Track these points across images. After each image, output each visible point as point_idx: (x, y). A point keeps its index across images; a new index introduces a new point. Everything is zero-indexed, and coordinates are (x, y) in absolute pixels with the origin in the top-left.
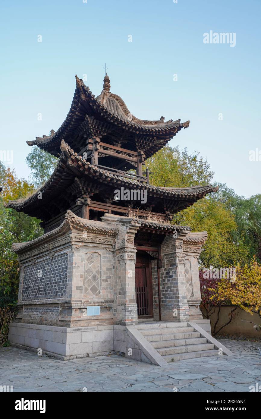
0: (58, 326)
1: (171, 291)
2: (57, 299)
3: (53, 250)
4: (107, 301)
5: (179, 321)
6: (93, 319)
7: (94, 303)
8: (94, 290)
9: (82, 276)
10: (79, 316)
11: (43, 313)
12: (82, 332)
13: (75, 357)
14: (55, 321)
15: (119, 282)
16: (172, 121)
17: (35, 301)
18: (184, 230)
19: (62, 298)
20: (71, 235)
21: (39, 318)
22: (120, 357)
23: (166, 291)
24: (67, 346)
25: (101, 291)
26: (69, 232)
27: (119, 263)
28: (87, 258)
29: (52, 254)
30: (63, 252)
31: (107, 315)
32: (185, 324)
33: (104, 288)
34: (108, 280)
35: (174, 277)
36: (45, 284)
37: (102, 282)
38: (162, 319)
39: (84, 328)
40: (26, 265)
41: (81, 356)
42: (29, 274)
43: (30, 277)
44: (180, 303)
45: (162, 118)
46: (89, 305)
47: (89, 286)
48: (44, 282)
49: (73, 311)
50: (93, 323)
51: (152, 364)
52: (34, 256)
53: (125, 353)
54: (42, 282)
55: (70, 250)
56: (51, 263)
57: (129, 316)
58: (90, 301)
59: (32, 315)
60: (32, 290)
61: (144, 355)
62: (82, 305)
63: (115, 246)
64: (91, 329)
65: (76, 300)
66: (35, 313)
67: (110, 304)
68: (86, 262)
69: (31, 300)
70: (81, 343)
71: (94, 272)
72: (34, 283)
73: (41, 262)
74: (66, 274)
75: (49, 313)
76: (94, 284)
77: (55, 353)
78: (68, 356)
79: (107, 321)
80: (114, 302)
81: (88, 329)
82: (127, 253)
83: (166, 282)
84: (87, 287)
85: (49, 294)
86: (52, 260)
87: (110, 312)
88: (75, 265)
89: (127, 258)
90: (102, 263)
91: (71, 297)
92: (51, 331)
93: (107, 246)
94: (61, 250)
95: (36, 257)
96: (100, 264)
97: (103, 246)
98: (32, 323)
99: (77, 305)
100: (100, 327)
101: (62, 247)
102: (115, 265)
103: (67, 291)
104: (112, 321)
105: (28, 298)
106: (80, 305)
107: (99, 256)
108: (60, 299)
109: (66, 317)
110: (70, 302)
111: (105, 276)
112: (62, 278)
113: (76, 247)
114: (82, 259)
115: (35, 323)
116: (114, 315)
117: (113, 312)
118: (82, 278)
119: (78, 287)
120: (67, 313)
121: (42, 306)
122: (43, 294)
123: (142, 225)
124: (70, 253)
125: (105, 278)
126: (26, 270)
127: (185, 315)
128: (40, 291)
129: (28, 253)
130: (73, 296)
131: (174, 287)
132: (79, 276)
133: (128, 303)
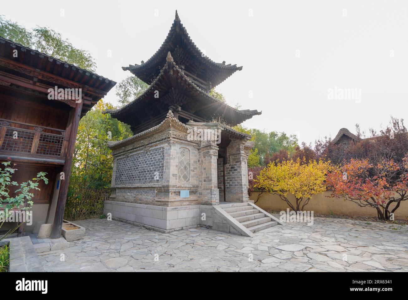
0: (154, 205)
1: (235, 180)
2: (153, 184)
3: (149, 145)
4: (194, 187)
5: (243, 202)
6: (184, 200)
7: (186, 187)
8: (185, 177)
9: (177, 166)
10: (175, 198)
11: (138, 195)
12: (178, 210)
13: (173, 230)
14: (151, 201)
15: (204, 172)
16: (231, 64)
17: (129, 185)
18: (248, 137)
19: (158, 183)
20: (170, 132)
21: (133, 198)
22: (208, 229)
23: (230, 180)
24: (168, 222)
25: (190, 179)
26: (167, 129)
27: (205, 157)
28: (180, 152)
29: (147, 148)
30: (159, 147)
31: (193, 197)
32: (246, 204)
33: (192, 177)
34: (195, 170)
35: (238, 170)
36: (139, 172)
37: (191, 172)
38: (226, 200)
39: (179, 207)
40: (120, 157)
41: (177, 229)
42: (122, 165)
43: (123, 167)
44: (243, 189)
45: (224, 62)
46: (182, 189)
47: (182, 174)
48: (138, 170)
49: (170, 193)
50: (184, 203)
51: (242, 235)
52: (128, 151)
53: (212, 226)
54: (135, 171)
55: (167, 144)
56: (145, 155)
57: (214, 198)
58: (182, 186)
59: (126, 195)
60: (125, 176)
61: (233, 228)
62: (177, 189)
63: (200, 144)
64: (185, 208)
65: (173, 185)
66: (129, 194)
67: (196, 189)
68: (180, 155)
69: (125, 184)
70: (177, 219)
71: (185, 164)
72: (127, 171)
73: (134, 156)
74: (163, 164)
75: (144, 195)
76: (185, 173)
77: (154, 227)
78: (168, 230)
79: (194, 202)
80: (199, 187)
81: (182, 208)
82: (212, 150)
83: (231, 174)
84: (181, 175)
85: (143, 179)
86: (147, 153)
87: (195, 195)
88: (172, 157)
89: (212, 154)
90: (191, 157)
91: (169, 182)
92: (149, 209)
93: (194, 144)
94: (156, 145)
95: (130, 151)
96: (189, 158)
97: (192, 144)
98: (126, 202)
99: (173, 189)
100: (191, 207)
101: (157, 143)
102: (200, 159)
103: (164, 177)
104: (197, 202)
105: (121, 183)
106: (175, 189)
107: (189, 151)
108: (157, 183)
109: (163, 198)
110: (168, 186)
111: (193, 167)
112: (158, 167)
113: (173, 142)
114: (177, 152)
115: (129, 202)
116: (199, 197)
117: (198, 195)
118: (177, 168)
119: (174, 174)
120: (164, 195)
121: (136, 189)
122: (137, 180)
123: (224, 129)
124: (167, 146)
125: (192, 169)
126: (119, 162)
127: (246, 198)
128: (134, 178)
129: (123, 148)
130: (170, 182)
131: (238, 177)
132: (175, 166)
133: (213, 188)
